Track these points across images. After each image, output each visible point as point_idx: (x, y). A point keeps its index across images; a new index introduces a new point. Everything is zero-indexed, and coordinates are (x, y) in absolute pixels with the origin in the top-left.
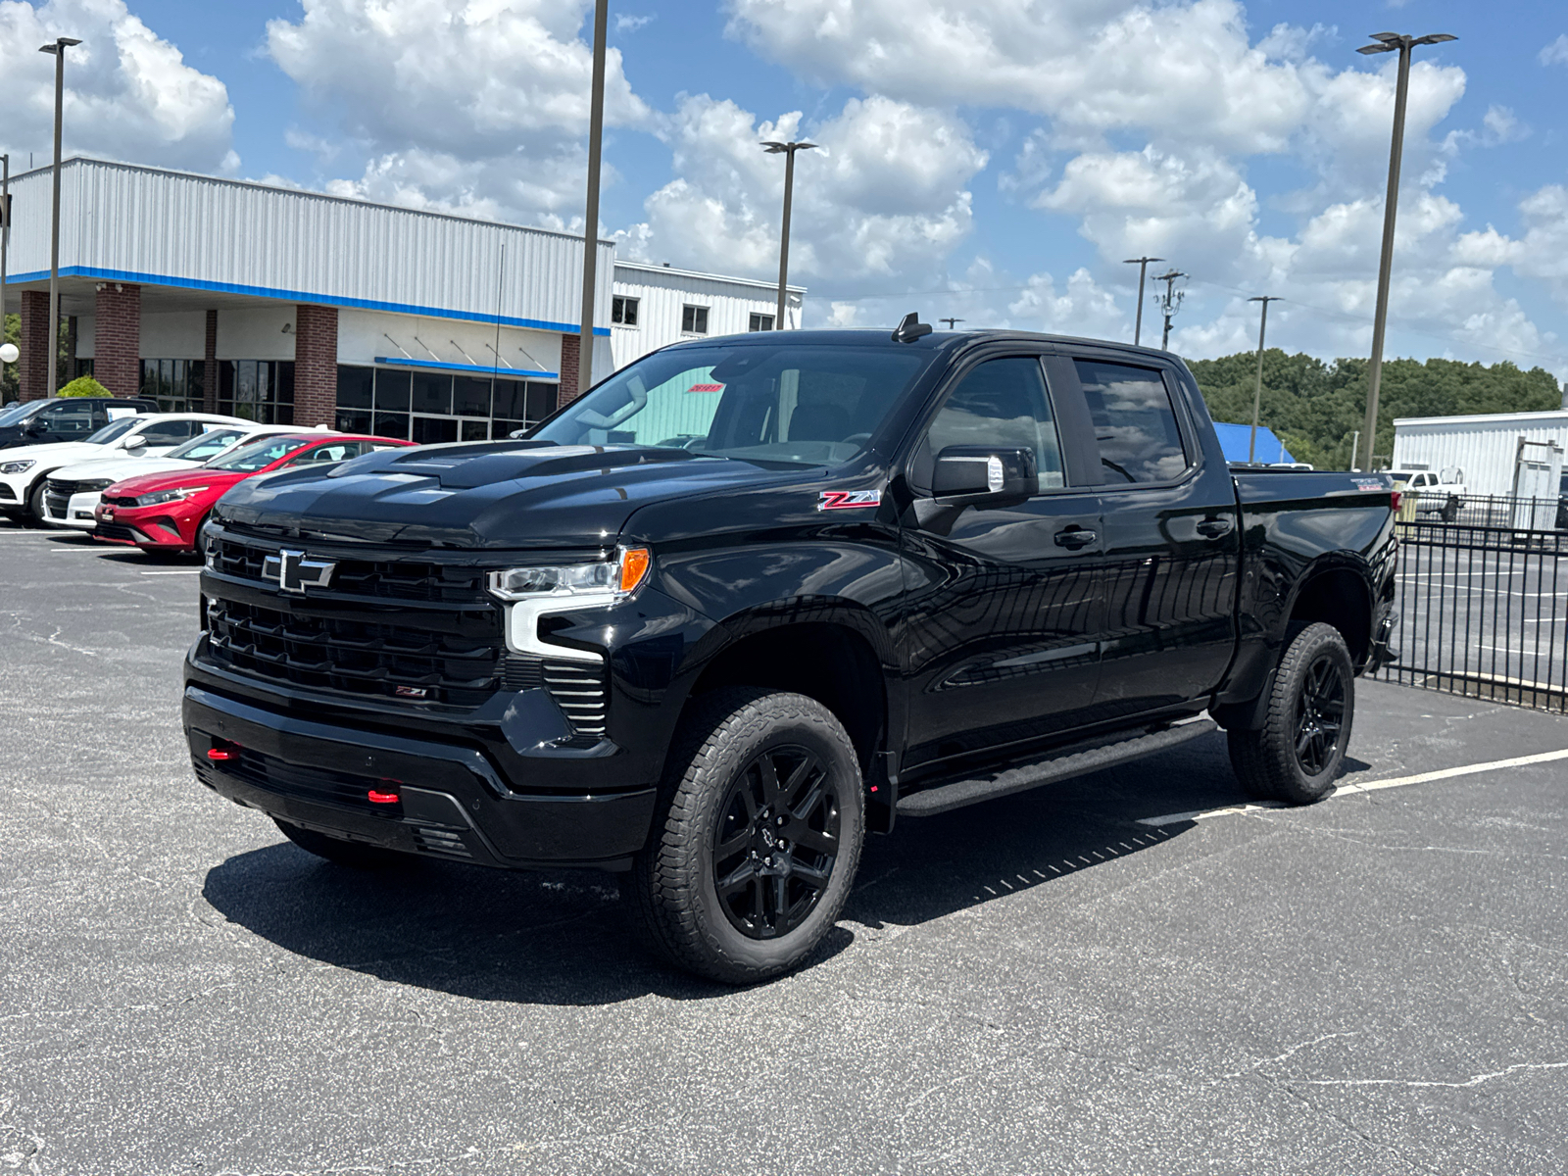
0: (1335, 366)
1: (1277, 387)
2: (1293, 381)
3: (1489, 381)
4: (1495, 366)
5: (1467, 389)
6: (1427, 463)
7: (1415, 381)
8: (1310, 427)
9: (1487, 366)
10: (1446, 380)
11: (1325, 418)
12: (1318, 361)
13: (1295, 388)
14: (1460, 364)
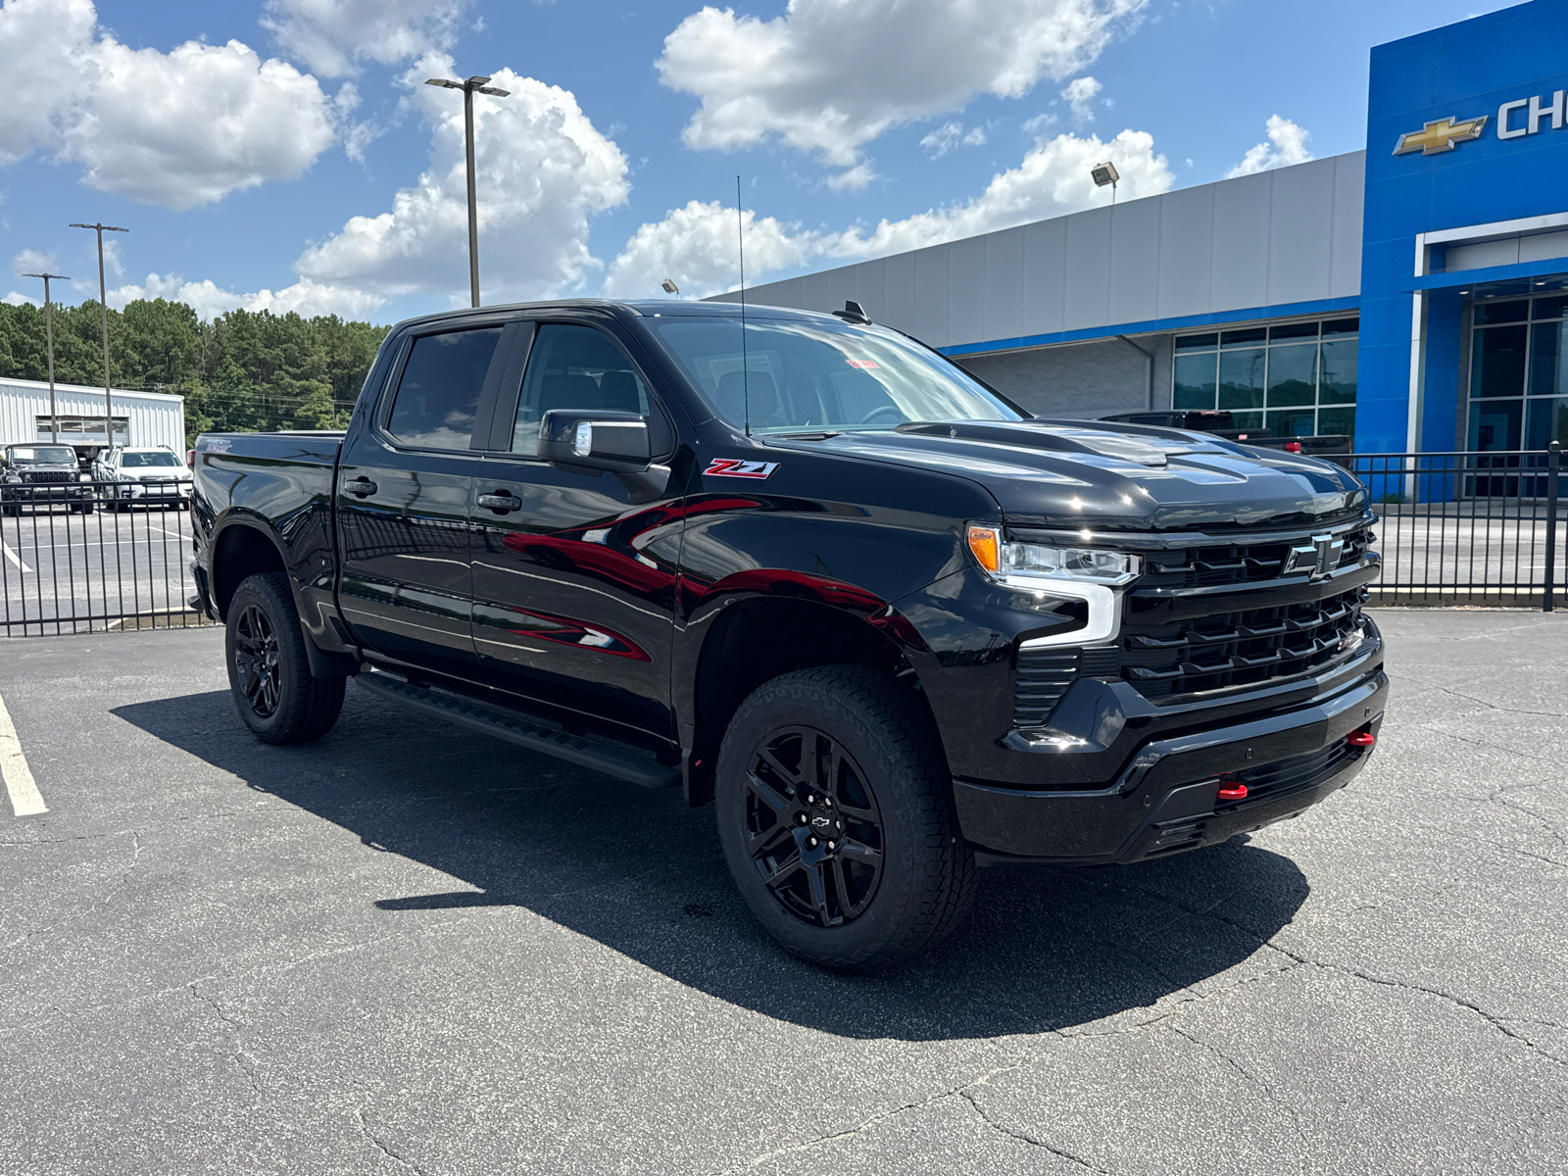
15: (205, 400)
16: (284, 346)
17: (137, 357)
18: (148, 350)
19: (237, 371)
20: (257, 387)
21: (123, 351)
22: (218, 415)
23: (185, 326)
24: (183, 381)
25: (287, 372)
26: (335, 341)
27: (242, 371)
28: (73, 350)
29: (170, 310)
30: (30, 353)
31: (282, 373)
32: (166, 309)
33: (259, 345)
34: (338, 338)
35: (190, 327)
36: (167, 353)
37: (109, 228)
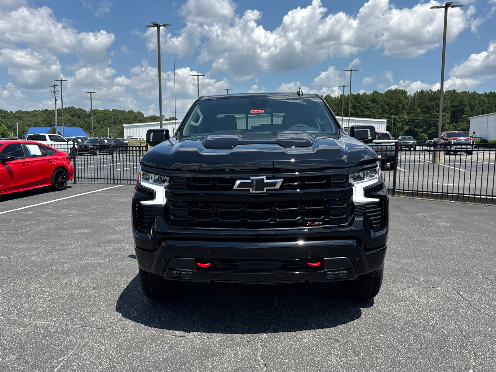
0: (89, 111)
1: (74, 117)
2: (78, 115)
3: (128, 114)
4: (129, 111)
5: (123, 117)
6: (133, 135)
7: (110, 115)
8: (85, 127)
9: (127, 111)
10: (118, 114)
11: (88, 125)
12: (84, 110)
13: (79, 117)
14: (120, 110)
15: (407, 120)
16: (435, 101)
17: (387, 107)
18: (391, 105)
19: (419, 110)
20: (425, 115)
21: (383, 106)
22: (411, 125)
23: (403, 97)
24: (401, 114)
25: (436, 110)
26: (454, 98)
27: (420, 110)
28: (369, 106)
29: (399, 92)
30: (357, 108)
31: (434, 110)
32: (398, 91)
33: (427, 101)
34: (455, 97)
35: (405, 97)
36: (397, 106)
37: (354, 70)
